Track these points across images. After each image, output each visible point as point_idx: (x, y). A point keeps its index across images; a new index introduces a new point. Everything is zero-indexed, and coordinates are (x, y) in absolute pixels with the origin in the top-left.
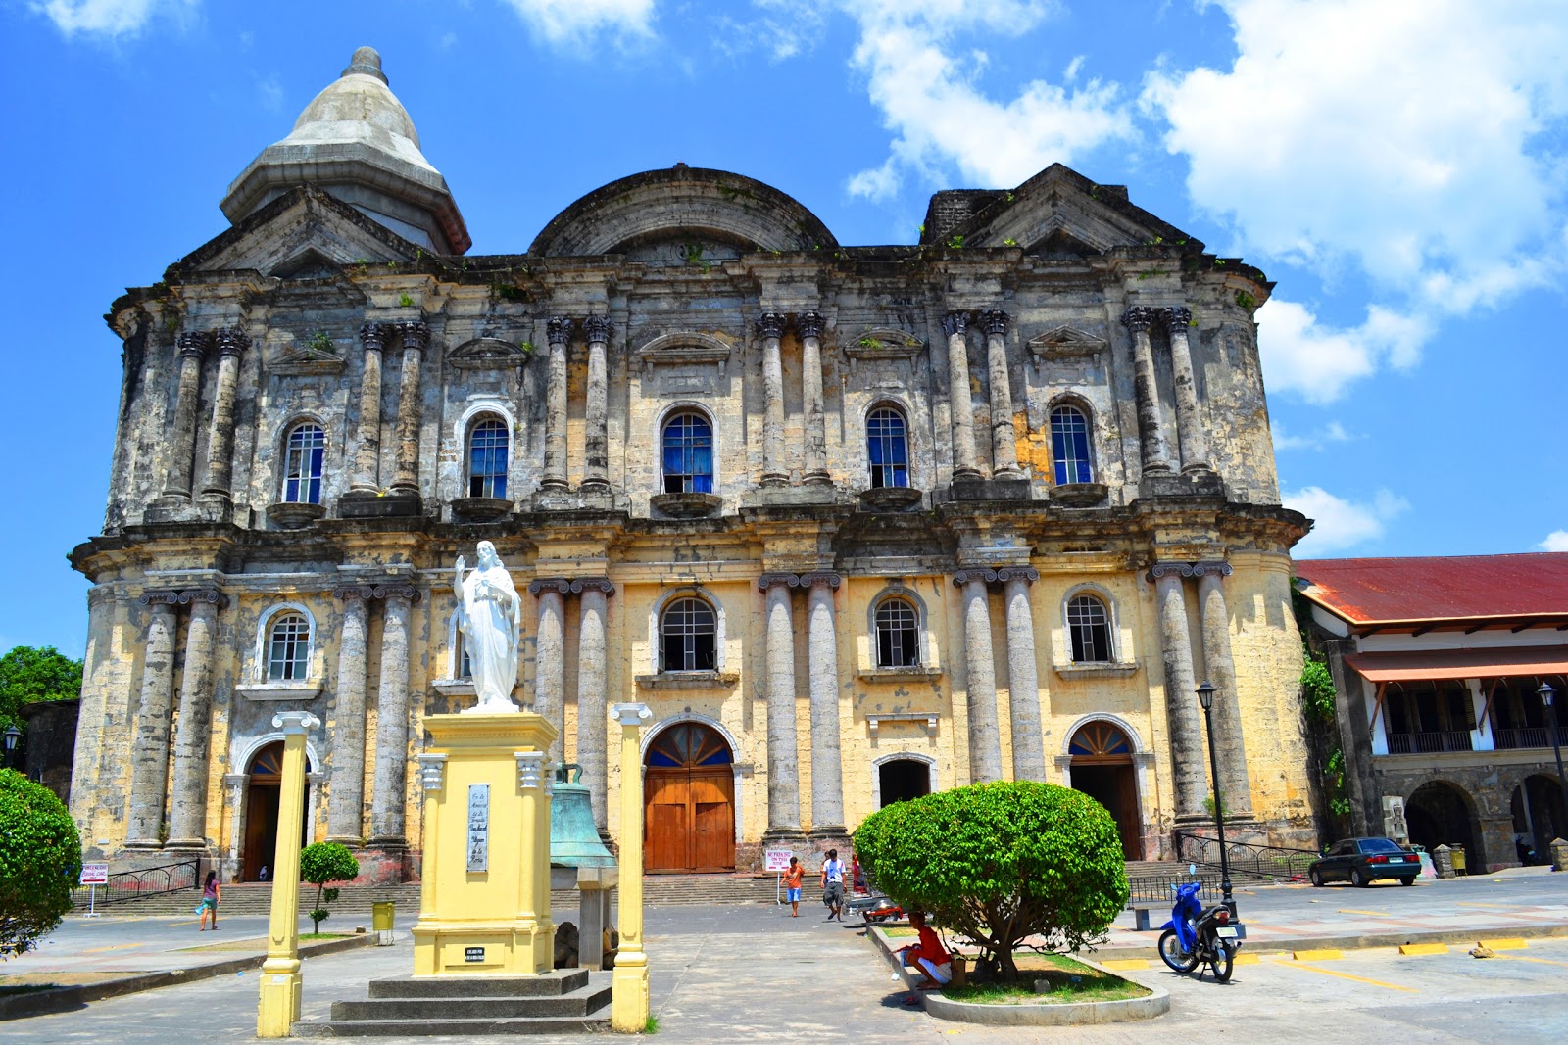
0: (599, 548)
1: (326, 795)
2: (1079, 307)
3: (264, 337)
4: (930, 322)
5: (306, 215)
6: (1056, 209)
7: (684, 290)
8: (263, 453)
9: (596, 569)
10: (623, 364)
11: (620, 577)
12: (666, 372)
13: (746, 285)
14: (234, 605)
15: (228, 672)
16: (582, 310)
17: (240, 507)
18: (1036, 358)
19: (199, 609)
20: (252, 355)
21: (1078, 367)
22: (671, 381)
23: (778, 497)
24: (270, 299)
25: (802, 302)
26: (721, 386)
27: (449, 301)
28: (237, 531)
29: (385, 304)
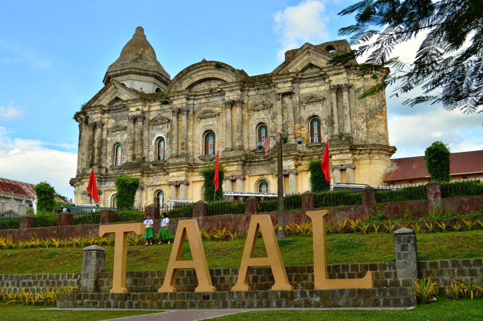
0: (184, 172)
2: (318, 86)
3: (108, 122)
5: (114, 88)
6: (310, 56)
7: (207, 96)
8: (109, 153)
9: (183, 179)
10: (192, 120)
11: (190, 180)
12: (203, 121)
14: (103, 193)
16: (179, 106)
17: (104, 168)
18: (304, 104)
20: (105, 127)
21: (316, 106)
22: (205, 123)
23: (227, 155)
24: (109, 111)
25: (236, 97)
26: (217, 123)
27: (150, 106)
28: (102, 175)
29: (133, 111)
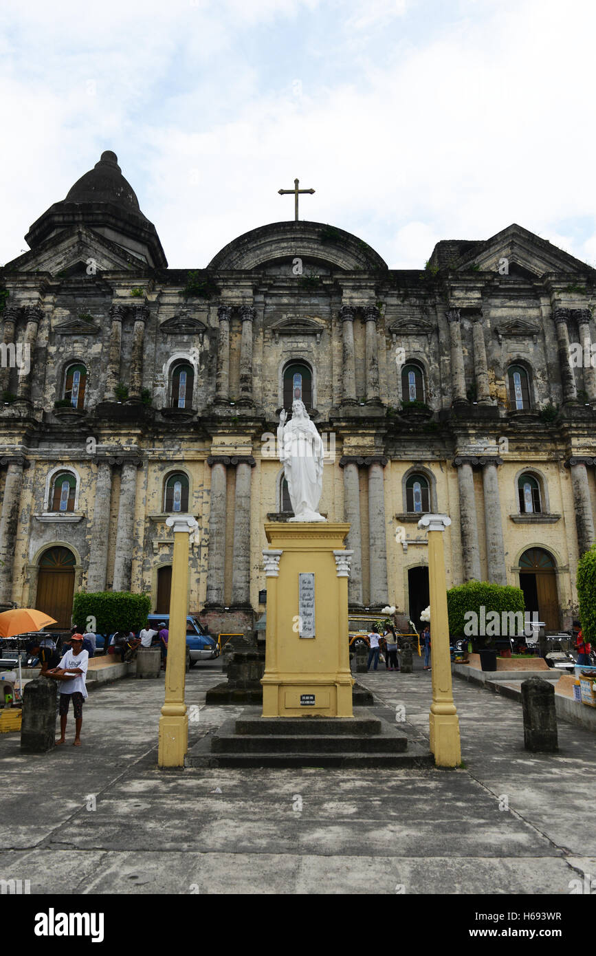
0: (248, 439)
1: (85, 578)
2: (525, 308)
3: (52, 312)
4: (439, 314)
5: (77, 242)
6: (513, 251)
7: (296, 292)
8: (51, 379)
9: (245, 451)
10: (262, 334)
11: (257, 456)
12: (286, 339)
13: (333, 290)
14: (33, 466)
15: (28, 505)
16: (238, 301)
17: (38, 410)
18: (500, 336)
19: (12, 468)
20: (46, 322)
21: (524, 342)
22: (289, 344)
23: (353, 412)
24: (56, 290)
25: (366, 301)
26: (317, 348)
27: (161, 295)
28: (35, 423)
29: (124, 295)
